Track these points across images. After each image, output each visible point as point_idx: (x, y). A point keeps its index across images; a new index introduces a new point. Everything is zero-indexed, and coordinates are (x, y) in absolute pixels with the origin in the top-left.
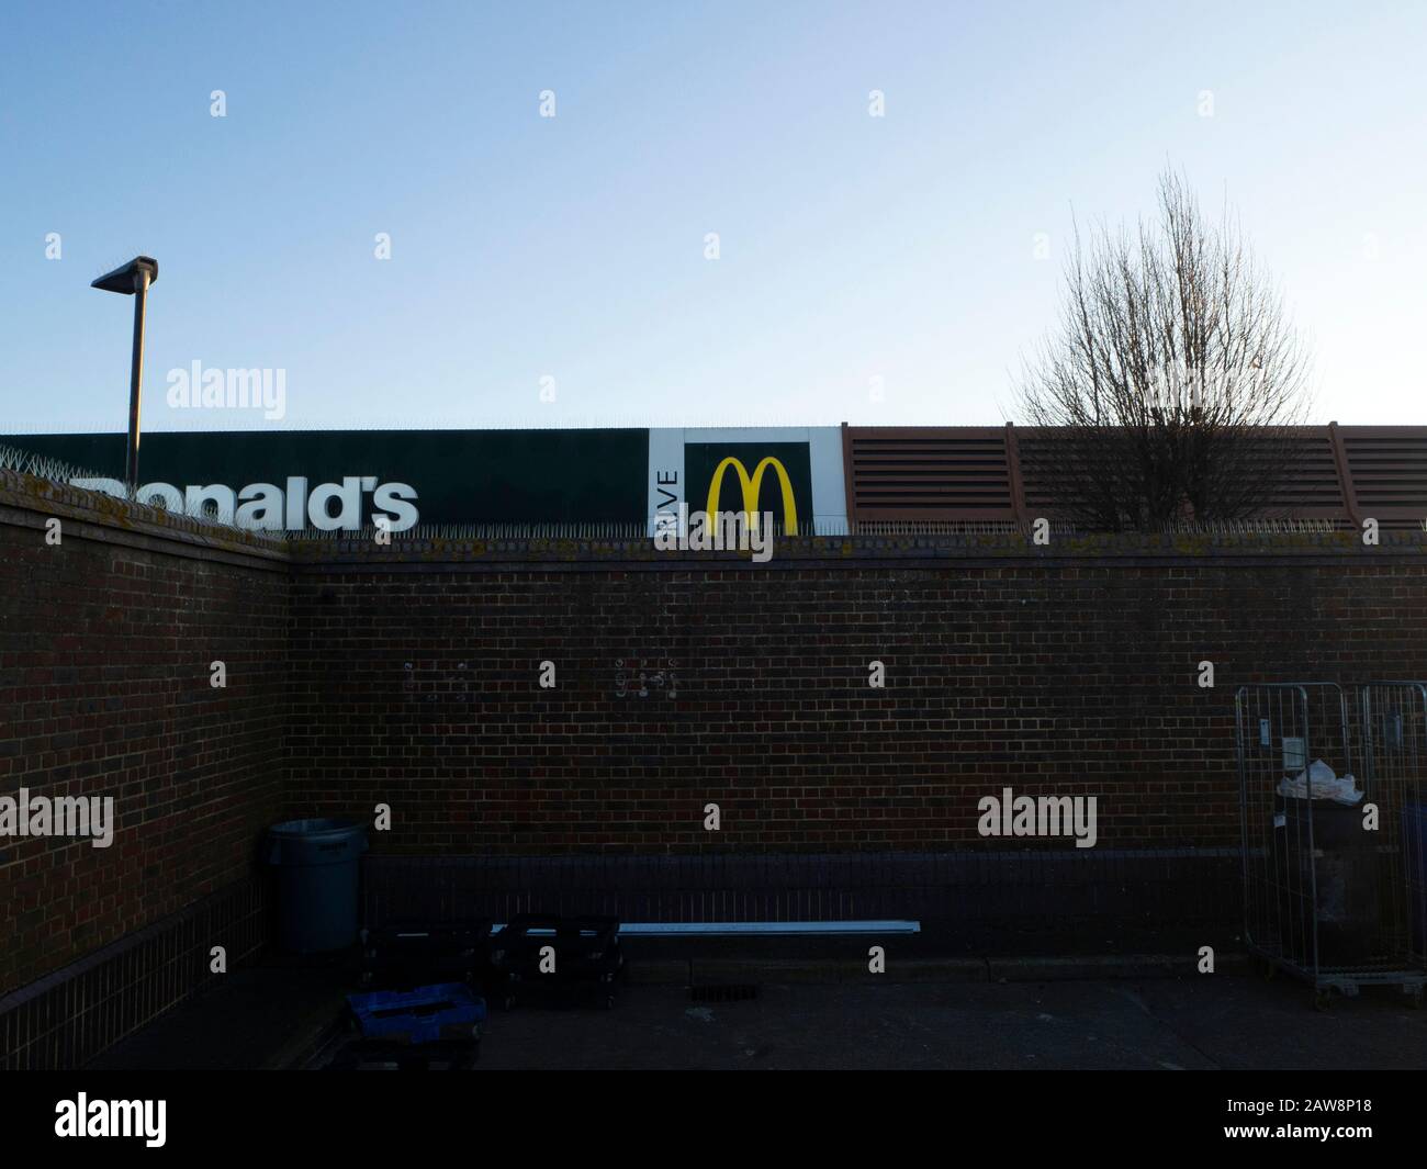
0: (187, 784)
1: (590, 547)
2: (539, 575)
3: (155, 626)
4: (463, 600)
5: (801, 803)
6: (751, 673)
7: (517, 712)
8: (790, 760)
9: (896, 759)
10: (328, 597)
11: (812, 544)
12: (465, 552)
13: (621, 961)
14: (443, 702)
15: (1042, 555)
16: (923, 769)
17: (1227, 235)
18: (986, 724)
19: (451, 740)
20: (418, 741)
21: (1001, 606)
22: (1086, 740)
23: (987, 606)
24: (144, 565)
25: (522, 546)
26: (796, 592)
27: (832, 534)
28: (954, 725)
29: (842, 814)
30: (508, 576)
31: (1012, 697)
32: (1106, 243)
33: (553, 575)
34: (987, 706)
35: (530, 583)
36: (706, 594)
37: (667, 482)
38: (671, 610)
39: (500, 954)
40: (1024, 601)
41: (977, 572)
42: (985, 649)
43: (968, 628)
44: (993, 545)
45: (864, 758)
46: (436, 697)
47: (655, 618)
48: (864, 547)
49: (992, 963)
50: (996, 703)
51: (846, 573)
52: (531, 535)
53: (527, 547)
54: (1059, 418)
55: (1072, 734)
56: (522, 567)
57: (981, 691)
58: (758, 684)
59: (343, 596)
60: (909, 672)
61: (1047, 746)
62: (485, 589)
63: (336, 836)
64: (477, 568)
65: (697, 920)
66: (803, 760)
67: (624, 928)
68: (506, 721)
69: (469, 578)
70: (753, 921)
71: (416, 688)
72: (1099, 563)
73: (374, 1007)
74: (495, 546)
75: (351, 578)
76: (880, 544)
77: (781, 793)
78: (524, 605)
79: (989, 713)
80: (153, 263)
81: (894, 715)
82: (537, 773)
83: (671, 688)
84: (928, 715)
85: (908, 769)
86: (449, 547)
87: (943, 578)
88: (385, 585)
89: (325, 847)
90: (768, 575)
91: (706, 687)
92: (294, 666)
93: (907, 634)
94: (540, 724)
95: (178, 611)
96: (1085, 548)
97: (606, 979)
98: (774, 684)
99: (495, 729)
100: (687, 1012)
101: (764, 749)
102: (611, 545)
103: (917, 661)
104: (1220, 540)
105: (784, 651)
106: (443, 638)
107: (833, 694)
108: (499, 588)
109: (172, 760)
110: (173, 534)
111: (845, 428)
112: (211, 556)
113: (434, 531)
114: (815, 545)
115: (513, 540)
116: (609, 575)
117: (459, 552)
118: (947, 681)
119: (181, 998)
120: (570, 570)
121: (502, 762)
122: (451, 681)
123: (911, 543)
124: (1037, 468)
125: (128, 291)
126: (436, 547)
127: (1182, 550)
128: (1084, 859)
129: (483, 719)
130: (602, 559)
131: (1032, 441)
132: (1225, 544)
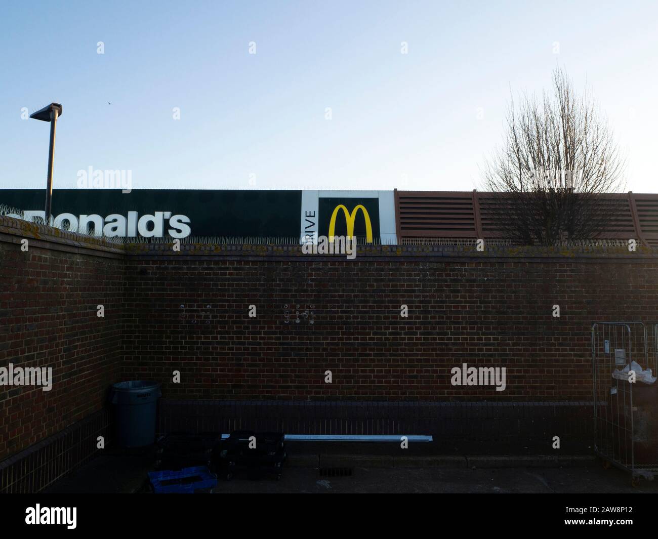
0: (70, 365)
1: (272, 249)
2: (247, 262)
3: (53, 287)
4: (210, 274)
5: (375, 376)
6: (351, 312)
7: (235, 330)
8: (369, 355)
9: (422, 355)
10: (143, 272)
11: (381, 249)
12: (211, 251)
13: (285, 455)
14: (199, 324)
15: (495, 256)
16: (435, 361)
17: (587, 99)
18: (466, 339)
19: (203, 343)
20: (187, 343)
21: (474, 281)
22: (515, 347)
23: (467, 281)
24: (47, 257)
25: (239, 248)
26: (374, 272)
27: (392, 244)
28: (450, 339)
29: (394, 382)
30: (232, 263)
31: (479, 326)
32: (527, 103)
33: (254, 262)
34: (467, 330)
35: (243, 266)
36: (329, 272)
37: (310, 216)
38: (312, 280)
39: (225, 452)
40: (486, 279)
41: (463, 264)
42: (466, 302)
43: (458, 291)
44: (471, 250)
45: (406, 355)
46: (196, 321)
47: (304, 284)
48: (407, 251)
49: (469, 459)
50: (471, 328)
51: (398, 263)
52: (244, 243)
53: (241, 249)
54: (503, 188)
55: (508, 345)
56: (239, 258)
57: (464, 323)
58: (355, 317)
59: (151, 271)
60: (429, 313)
61: (496, 350)
62: (221, 269)
63: (145, 390)
64: (217, 259)
65: (323, 433)
66: (376, 355)
67: (287, 437)
68: (230, 334)
69: (213, 263)
70: (350, 434)
71: (186, 317)
72: (523, 260)
73: (161, 479)
74: (226, 248)
75: (154, 262)
76: (415, 249)
77: (365, 371)
78: (239, 277)
79: (468, 334)
80: (59, 106)
81: (421, 334)
82: (245, 360)
83: (311, 319)
84: (438, 334)
85: (427, 360)
86: (203, 248)
87: (446, 267)
88: (172, 266)
89: (140, 395)
90: (360, 264)
91: (328, 319)
92: (126, 305)
93: (428, 294)
94: (247, 335)
95: (66, 279)
96: (516, 253)
97: (277, 465)
98: (362, 317)
99: (225, 338)
100: (317, 482)
101: (357, 350)
102: (283, 248)
103: (432, 307)
104: (583, 250)
105: (368, 302)
106: (199, 293)
107: (391, 323)
108: (227, 269)
109: (62, 354)
110: (63, 241)
111: (396, 191)
112: (84, 252)
113: (196, 239)
114: (383, 250)
115: (234, 245)
116: (282, 263)
117: (208, 251)
118: (447, 318)
119: (65, 472)
120: (262, 260)
121: (227, 354)
122: (203, 314)
123: (431, 249)
124: (491, 212)
125: (48, 120)
126: (197, 248)
127: (564, 254)
128: (513, 406)
129: (219, 333)
130: (278, 255)
131: (488, 199)
132: (585, 252)
